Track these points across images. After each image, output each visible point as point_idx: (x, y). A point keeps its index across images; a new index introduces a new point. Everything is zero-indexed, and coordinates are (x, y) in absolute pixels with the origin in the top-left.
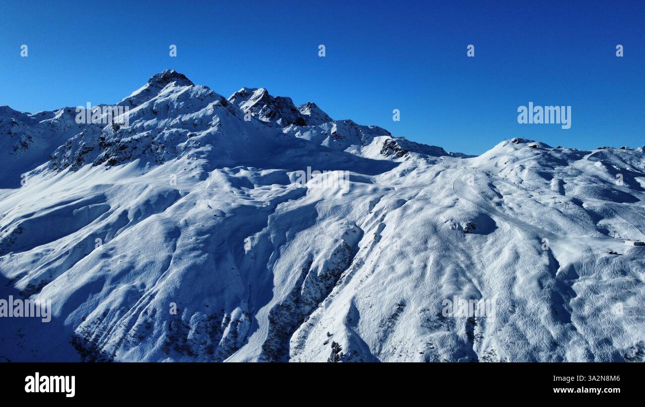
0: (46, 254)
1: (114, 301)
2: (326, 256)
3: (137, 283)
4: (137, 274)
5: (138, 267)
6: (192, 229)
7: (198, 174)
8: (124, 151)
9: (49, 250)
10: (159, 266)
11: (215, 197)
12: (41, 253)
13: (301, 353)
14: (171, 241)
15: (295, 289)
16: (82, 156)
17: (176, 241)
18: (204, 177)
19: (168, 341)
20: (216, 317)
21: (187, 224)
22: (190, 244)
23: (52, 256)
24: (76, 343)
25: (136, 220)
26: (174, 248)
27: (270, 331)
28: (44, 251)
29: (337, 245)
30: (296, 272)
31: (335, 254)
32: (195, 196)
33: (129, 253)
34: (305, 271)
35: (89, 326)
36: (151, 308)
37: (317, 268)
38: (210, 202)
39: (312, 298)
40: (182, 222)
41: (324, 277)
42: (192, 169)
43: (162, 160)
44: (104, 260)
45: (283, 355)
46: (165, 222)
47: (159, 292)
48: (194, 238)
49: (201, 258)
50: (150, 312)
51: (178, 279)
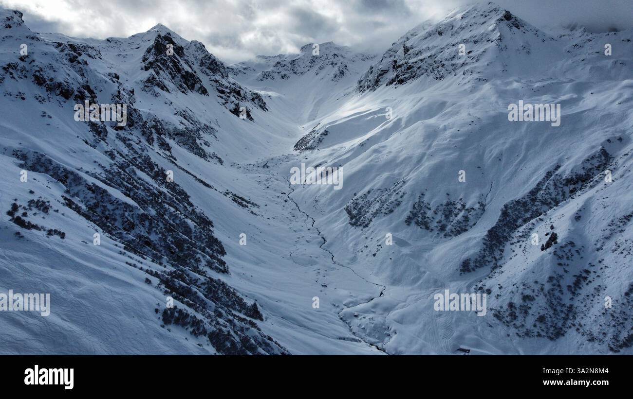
0: (340, 150)
1: (378, 183)
2: (576, 161)
3: (396, 172)
4: (397, 165)
5: (399, 160)
6: (448, 133)
7: (469, 88)
8: (410, 71)
9: (342, 148)
10: (414, 160)
11: (478, 107)
12: (337, 149)
13: (523, 241)
14: (428, 141)
15: (535, 189)
16: (379, 78)
17: (433, 142)
18: (473, 90)
19: (411, 216)
20: (454, 204)
21: (445, 129)
22: (444, 144)
23: (344, 151)
24: (348, 210)
25: (406, 126)
26: (429, 147)
27: (500, 221)
28: (338, 148)
29: (593, 151)
30: (540, 175)
31: (588, 160)
32: (461, 106)
33: (394, 150)
34: (549, 174)
35: (358, 199)
36: (403, 191)
37: (564, 172)
38: (472, 111)
39: (552, 199)
40: (441, 127)
41: (569, 181)
42: (465, 84)
43: (442, 77)
44: (375, 155)
45: (507, 241)
46: (428, 126)
47: (411, 180)
48: (448, 140)
49: (451, 156)
50: (401, 194)
51: (427, 171)
